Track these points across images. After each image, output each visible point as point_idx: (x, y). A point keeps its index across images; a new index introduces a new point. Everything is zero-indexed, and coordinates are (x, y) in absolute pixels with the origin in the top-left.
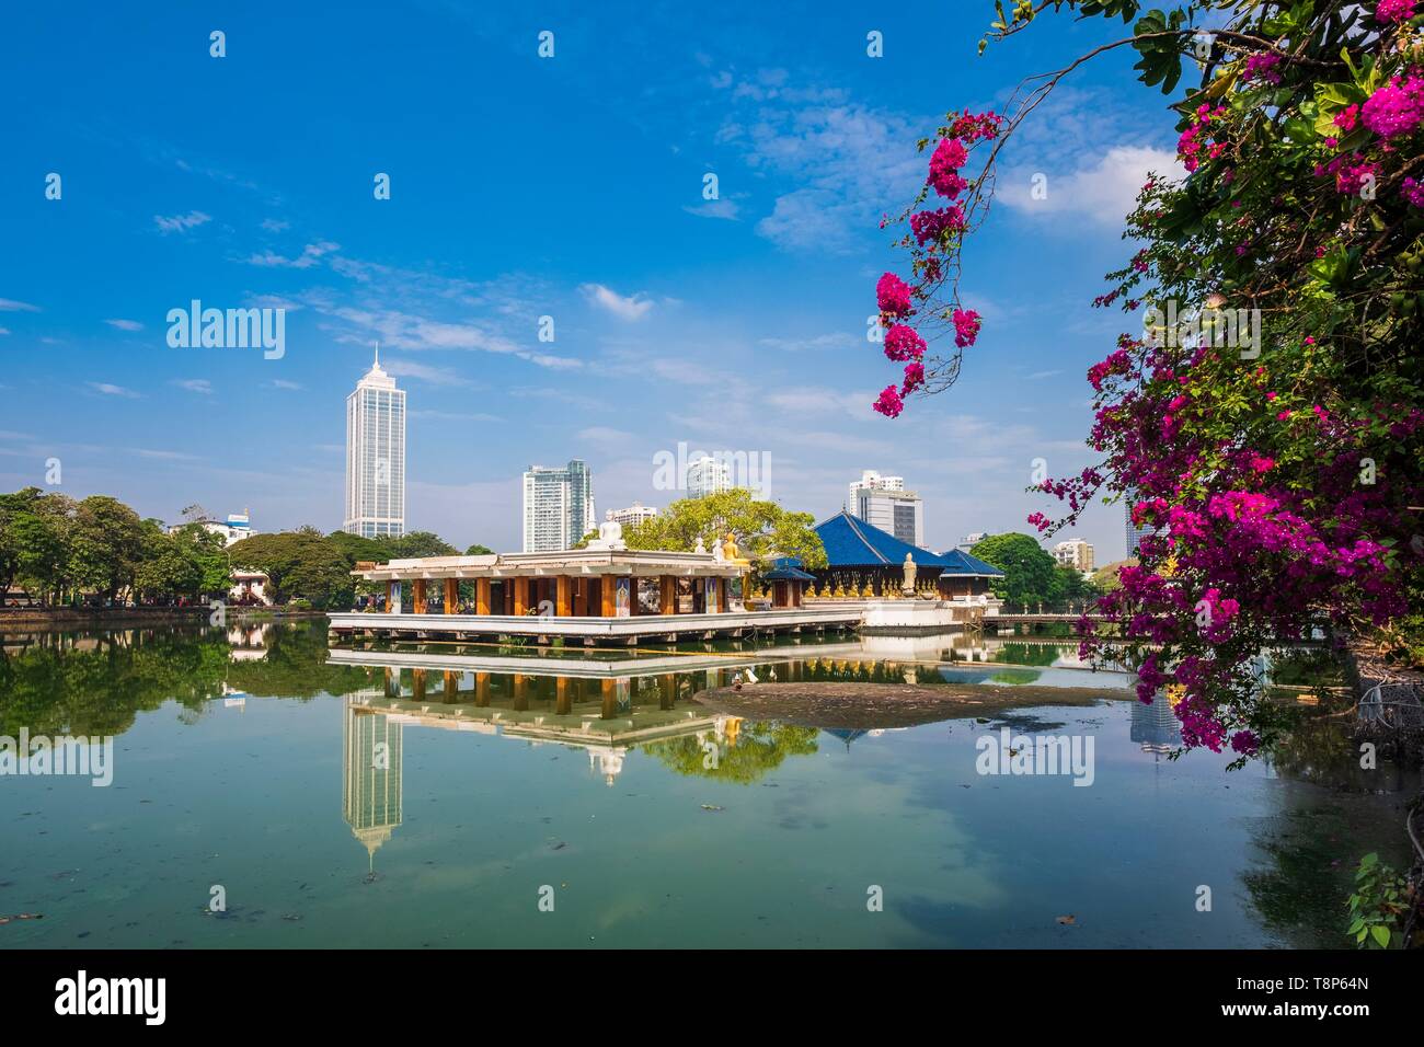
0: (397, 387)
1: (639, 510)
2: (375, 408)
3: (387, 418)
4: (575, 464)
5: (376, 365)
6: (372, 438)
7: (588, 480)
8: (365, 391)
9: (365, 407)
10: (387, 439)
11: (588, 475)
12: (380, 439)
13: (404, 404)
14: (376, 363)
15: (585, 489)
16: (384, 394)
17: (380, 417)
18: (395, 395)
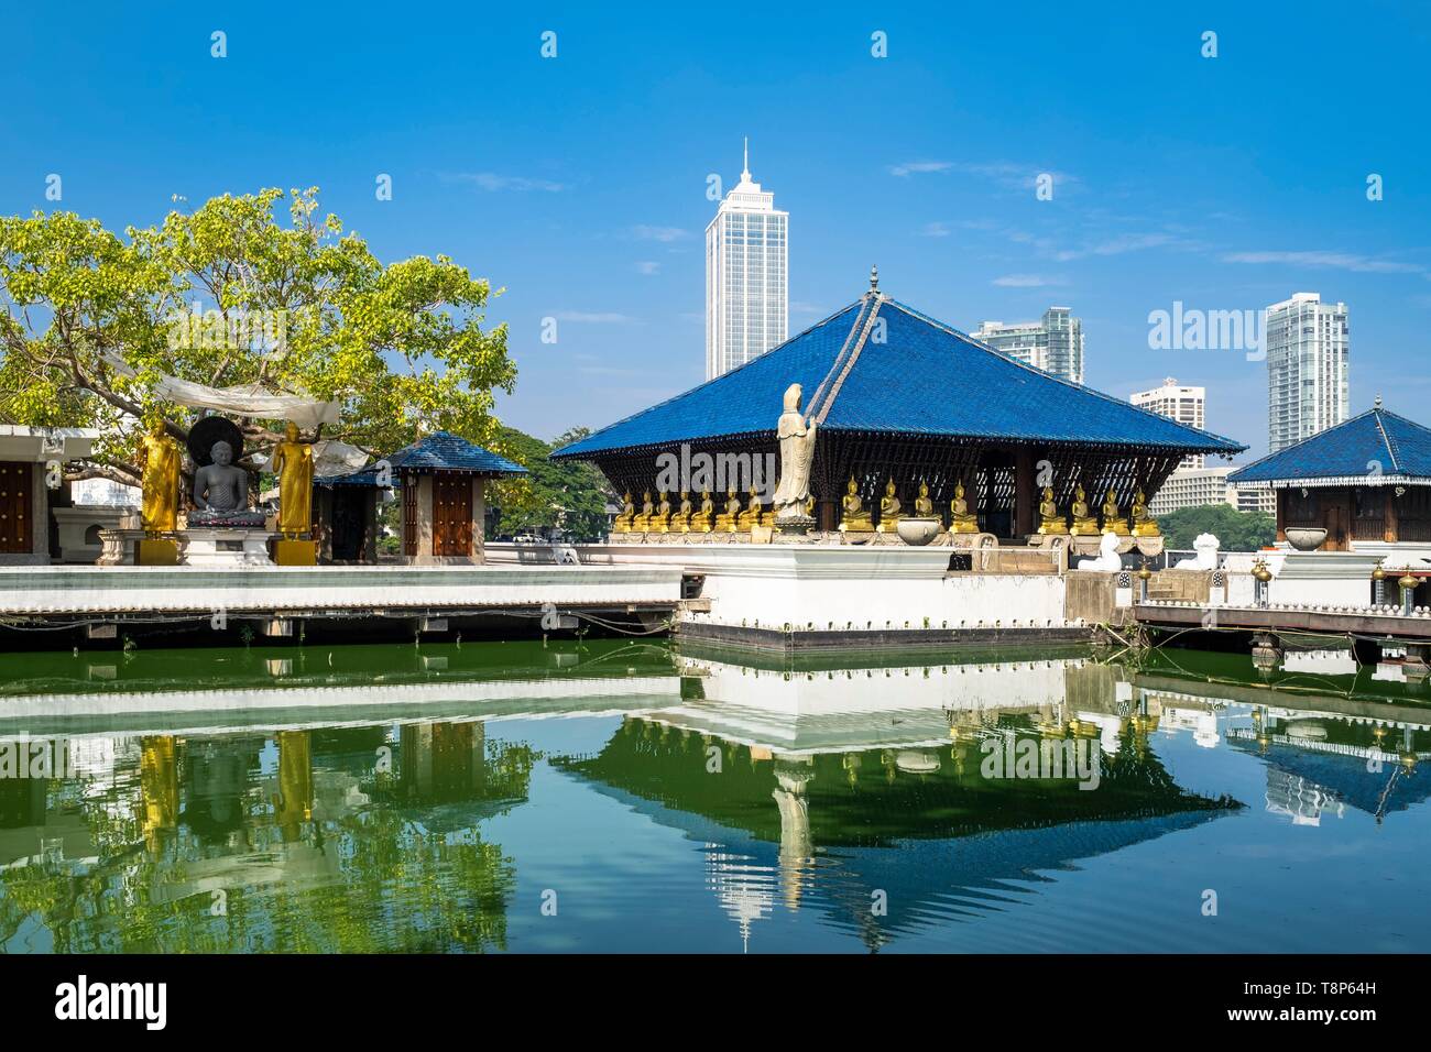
0: (776, 206)
1: (1172, 391)
2: (742, 242)
3: (761, 257)
4: (1055, 315)
5: (746, 176)
6: (738, 290)
7: (1078, 342)
8: (728, 218)
9: (728, 241)
10: (760, 290)
11: (1077, 333)
12: (750, 290)
13: (786, 232)
14: (746, 171)
15: (1072, 358)
16: (757, 219)
17: (750, 256)
18: (773, 220)
